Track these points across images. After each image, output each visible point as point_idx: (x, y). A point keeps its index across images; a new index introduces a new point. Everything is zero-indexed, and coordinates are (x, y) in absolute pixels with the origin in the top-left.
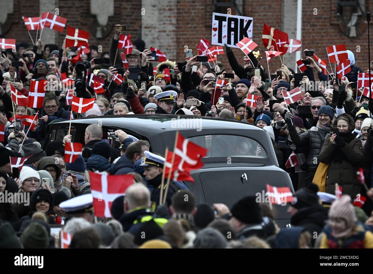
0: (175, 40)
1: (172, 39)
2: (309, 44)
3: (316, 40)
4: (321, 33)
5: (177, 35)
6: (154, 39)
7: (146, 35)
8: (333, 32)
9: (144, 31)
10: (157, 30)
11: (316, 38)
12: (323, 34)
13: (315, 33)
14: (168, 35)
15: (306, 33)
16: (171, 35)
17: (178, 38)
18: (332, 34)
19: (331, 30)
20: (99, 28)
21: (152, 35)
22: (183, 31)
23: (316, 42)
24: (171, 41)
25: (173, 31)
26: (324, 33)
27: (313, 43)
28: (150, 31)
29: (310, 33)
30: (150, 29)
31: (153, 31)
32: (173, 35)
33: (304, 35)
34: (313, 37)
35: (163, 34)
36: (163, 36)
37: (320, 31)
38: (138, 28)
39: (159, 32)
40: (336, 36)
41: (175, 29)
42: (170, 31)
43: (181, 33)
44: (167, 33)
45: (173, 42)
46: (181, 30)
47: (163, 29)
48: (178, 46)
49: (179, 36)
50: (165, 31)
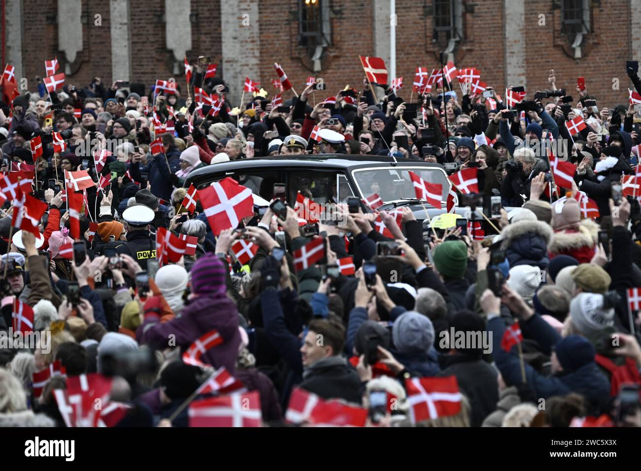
0: (259, 74)
1: (256, 72)
2: (403, 74)
3: (411, 69)
4: (416, 61)
5: (261, 68)
6: (236, 73)
7: (227, 70)
8: (429, 60)
9: (225, 66)
10: (239, 64)
11: (411, 67)
12: (418, 63)
13: (410, 62)
14: (251, 69)
15: (400, 62)
16: (254, 69)
17: (262, 72)
18: (429, 62)
19: (428, 58)
20: (176, 65)
21: (234, 69)
22: (267, 64)
23: (410, 71)
24: (255, 75)
25: (257, 64)
26: (420, 61)
27: (408, 73)
28: (232, 65)
29: (404, 62)
30: (231, 63)
31: (235, 65)
32: (256, 69)
33: (399, 64)
34: (408, 66)
35: (246, 68)
36: (246, 70)
37: (415, 59)
38: (218, 63)
39: (242, 65)
40: (432, 64)
41: (258, 62)
42: (253, 65)
43: (265, 66)
44: (250, 66)
45: (257, 76)
46: (265, 63)
47: (245, 63)
48: (262, 80)
49: (263, 70)
50: (247, 65)
